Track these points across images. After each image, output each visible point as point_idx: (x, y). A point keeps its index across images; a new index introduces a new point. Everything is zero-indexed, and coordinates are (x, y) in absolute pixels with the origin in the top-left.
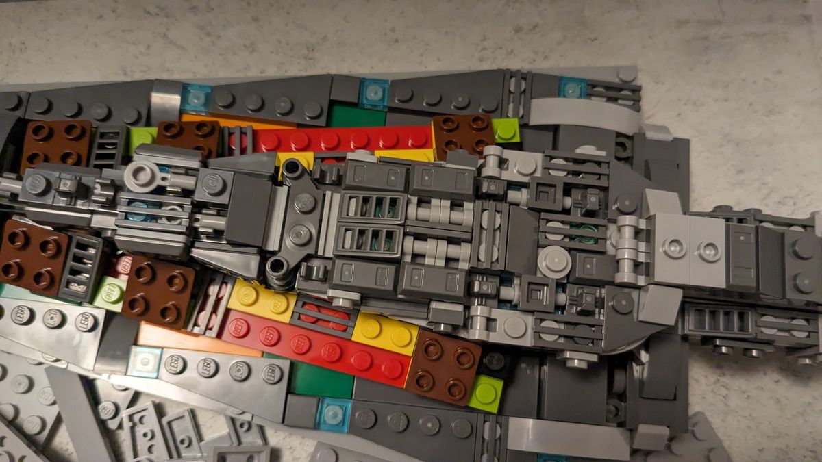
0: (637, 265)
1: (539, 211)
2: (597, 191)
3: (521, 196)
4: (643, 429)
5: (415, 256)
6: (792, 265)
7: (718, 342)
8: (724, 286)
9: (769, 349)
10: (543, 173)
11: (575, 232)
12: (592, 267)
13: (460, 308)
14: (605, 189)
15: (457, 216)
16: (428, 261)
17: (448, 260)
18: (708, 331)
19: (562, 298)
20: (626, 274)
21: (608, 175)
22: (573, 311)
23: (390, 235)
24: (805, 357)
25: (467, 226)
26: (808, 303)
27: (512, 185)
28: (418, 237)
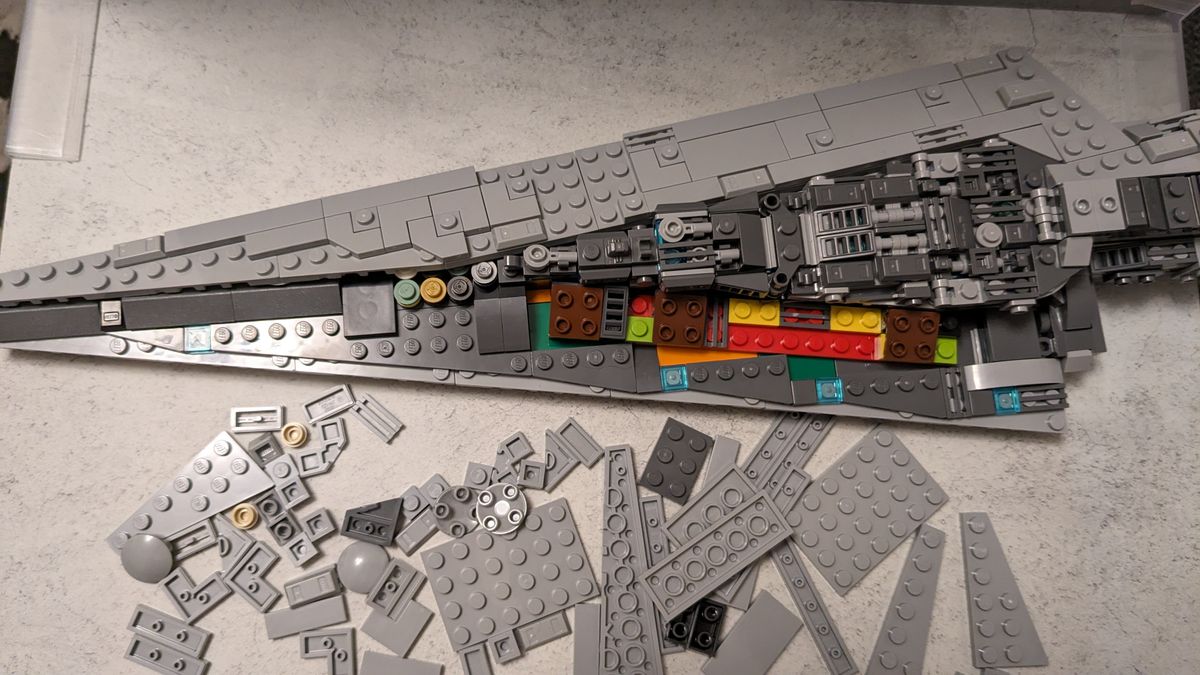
0: (1053, 225)
1: (968, 198)
2: (1010, 174)
3: (951, 189)
4: (1071, 355)
5: (885, 250)
6: (1169, 203)
7: (1119, 275)
8: (1123, 228)
9: (1158, 274)
10: (962, 168)
11: (997, 209)
12: (1019, 233)
13: (926, 284)
14: (1014, 172)
15: (908, 213)
16: (894, 253)
17: (911, 248)
18: (1110, 268)
19: (1000, 262)
20: (1047, 234)
21: (1014, 160)
22: (1009, 269)
23: (864, 238)
24: (1187, 275)
25: (918, 220)
26: (1184, 230)
27: (944, 182)
28: (885, 235)
